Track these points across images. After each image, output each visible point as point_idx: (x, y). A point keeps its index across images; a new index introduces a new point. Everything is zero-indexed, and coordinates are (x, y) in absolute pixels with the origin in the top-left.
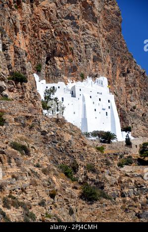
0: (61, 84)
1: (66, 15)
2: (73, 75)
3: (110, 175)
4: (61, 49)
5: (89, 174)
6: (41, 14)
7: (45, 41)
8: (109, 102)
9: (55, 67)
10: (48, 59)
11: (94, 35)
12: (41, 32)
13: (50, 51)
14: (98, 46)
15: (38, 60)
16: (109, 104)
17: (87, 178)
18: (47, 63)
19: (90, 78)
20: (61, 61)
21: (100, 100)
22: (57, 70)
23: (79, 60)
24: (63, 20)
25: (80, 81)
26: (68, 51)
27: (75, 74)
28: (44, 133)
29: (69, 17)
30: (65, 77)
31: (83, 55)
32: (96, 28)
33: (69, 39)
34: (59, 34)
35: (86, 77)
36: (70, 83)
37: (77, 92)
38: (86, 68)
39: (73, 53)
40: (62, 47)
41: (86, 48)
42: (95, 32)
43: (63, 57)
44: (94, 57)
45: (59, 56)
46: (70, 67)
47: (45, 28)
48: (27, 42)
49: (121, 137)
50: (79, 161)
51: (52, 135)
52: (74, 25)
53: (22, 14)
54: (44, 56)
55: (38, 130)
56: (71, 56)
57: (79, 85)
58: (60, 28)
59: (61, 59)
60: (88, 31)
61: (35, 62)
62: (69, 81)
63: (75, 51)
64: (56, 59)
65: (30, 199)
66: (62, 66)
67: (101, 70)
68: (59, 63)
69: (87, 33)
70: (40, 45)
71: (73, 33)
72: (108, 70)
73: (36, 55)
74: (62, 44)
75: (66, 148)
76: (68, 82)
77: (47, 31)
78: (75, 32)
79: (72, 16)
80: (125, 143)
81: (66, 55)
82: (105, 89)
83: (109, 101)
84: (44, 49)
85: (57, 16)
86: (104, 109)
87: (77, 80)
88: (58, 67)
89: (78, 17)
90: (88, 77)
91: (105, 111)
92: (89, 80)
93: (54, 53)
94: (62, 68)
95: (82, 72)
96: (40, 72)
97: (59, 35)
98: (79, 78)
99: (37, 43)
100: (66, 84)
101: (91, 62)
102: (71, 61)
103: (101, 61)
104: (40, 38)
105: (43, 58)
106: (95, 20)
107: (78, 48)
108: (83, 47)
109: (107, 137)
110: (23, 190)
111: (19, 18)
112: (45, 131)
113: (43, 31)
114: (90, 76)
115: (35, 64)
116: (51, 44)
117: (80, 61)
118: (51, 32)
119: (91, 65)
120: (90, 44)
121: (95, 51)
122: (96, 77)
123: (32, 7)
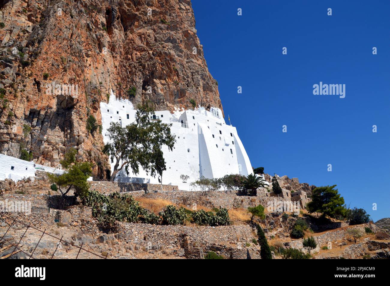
1: (166, 38)
2: (180, 102)
4: (163, 70)
6: (137, 39)
7: (140, 62)
8: (232, 136)
9: (155, 92)
10: (146, 83)
11: (199, 65)
12: (136, 54)
13: (147, 73)
15: (131, 84)
16: (232, 139)
18: (144, 88)
19: (203, 107)
20: (163, 85)
21: (220, 132)
22: (159, 94)
23: (187, 84)
24: (163, 42)
25: (190, 109)
26: (171, 72)
27: (184, 100)
29: (169, 40)
30: (170, 105)
31: (190, 80)
32: (201, 60)
33: (172, 60)
34: (159, 54)
35: (198, 106)
36: (178, 111)
37: (190, 121)
38: (196, 95)
39: (178, 75)
40: (163, 67)
41: (192, 75)
43: (165, 79)
44: (204, 85)
45: (160, 78)
46: (176, 91)
47: (141, 51)
48: (117, 64)
52: (177, 48)
53: (111, 36)
54: (140, 78)
56: (175, 78)
57: (190, 113)
58: (160, 50)
59: (163, 82)
61: (127, 85)
62: (175, 108)
63: (181, 74)
64: (156, 81)
66: (165, 91)
67: (213, 101)
68: (160, 86)
69: (192, 62)
70: (135, 67)
71: (176, 57)
73: (128, 78)
74: (162, 65)
76: (174, 110)
77: (143, 53)
78: (179, 56)
79: (174, 39)
81: (169, 76)
82: (224, 120)
83: (231, 134)
84: (140, 71)
85: (156, 40)
86: (227, 145)
87: (186, 108)
88: (160, 91)
89: (181, 41)
90: (200, 106)
91: (229, 148)
92: (203, 110)
93: (153, 75)
94: (165, 93)
95: (192, 98)
96: (134, 97)
97: (159, 56)
98: (189, 105)
99: (130, 65)
100: (172, 113)
101: (201, 89)
102: (176, 84)
103: (211, 91)
104: (135, 60)
105: (138, 80)
107: (184, 72)
108: (190, 74)
113: (138, 53)
114: (202, 105)
115: (126, 87)
116: (148, 65)
117: (188, 86)
118: (149, 53)
119: (201, 92)
120: (197, 72)
121: (204, 80)
122: (208, 108)
123: (126, 34)
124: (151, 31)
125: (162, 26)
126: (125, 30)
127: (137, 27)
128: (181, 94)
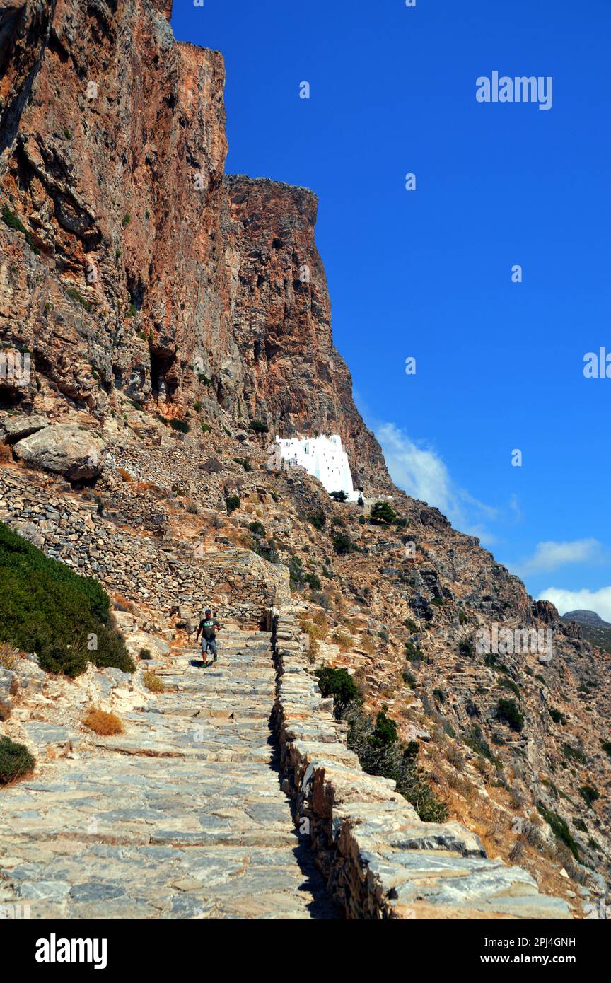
0: (294, 440)
1: (302, 373)
2: (307, 432)
3: (353, 530)
4: (296, 405)
5: (335, 527)
6: (278, 372)
7: (280, 397)
9: (289, 423)
10: (282, 414)
11: (328, 394)
12: (277, 388)
13: (284, 407)
14: (332, 405)
16: (342, 463)
17: (333, 531)
18: (281, 419)
20: (295, 417)
21: (333, 458)
22: (291, 425)
24: (299, 377)
25: (314, 438)
26: (302, 408)
27: (309, 431)
28: (290, 482)
29: (304, 375)
30: (299, 434)
31: (317, 412)
32: (331, 387)
33: (304, 396)
34: (295, 391)
35: (320, 435)
36: (304, 439)
37: (310, 449)
38: (320, 425)
39: (307, 410)
40: (297, 403)
41: (321, 405)
42: (329, 391)
43: (297, 413)
44: (328, 415)
45: (294, 412)
46: (304, 423)
47: (280, 385)
49: (353, 496)
50: (326, 514)
51: (298, 485)
52: (310, 383)
53: (258, 371)
55: (285, 478)
56: (305, 413)
57: (312, 441)
58: (296, 385)
59: (296, 415)
60: (323, 390)
62: (303, 437)
63: (310, 408)
64: (291, 415)
65: (293, 543)
67: (335, 428)
68: (293, 419)
69: (322, 392)
70: (276, 401)
71: (309, 391)
72: (341, 428)
74: (296, 401)
75: (313, 498)
76: (301, 438)
77: (282, 388)
78: (311, 390)
79: (308, 374)
80: (357, 503)
81: (301, 411)
82: (339, 447)
83: (342, 459)
85: (293, 373)
86: (337, 468)
87: (311, 437)
88: (292, 423)
89: (314, 375)
90: (322, 434)
91: (338, 470)
92: (323, 437)
93: (288, 409)
94: (296, 424)
95: (316, 429)
98: (313, 435)
100: (300, 441)
101: (325, 420)
102: (305, 417)
103: (334, 419)
104: (276, 394)
106: (330, 380)
107: (313, 405)
108: (317, 404)
109: (340, 496)
110: (286, 534)
111: (256, 374)
112: (291, 480)
113: (279, 387)
114: (324, 434)
116: (286, 400)
117: (314, 418)
118: (287, 388)
119: (325, 423)
120: (325, 402)
121: (330, 409)
122: (328, 435)
123: (269, 364)
124: (289, 363)
125: (300, 359)
126: (268, 360)
127: (278, 357)
128: (308, 425)
